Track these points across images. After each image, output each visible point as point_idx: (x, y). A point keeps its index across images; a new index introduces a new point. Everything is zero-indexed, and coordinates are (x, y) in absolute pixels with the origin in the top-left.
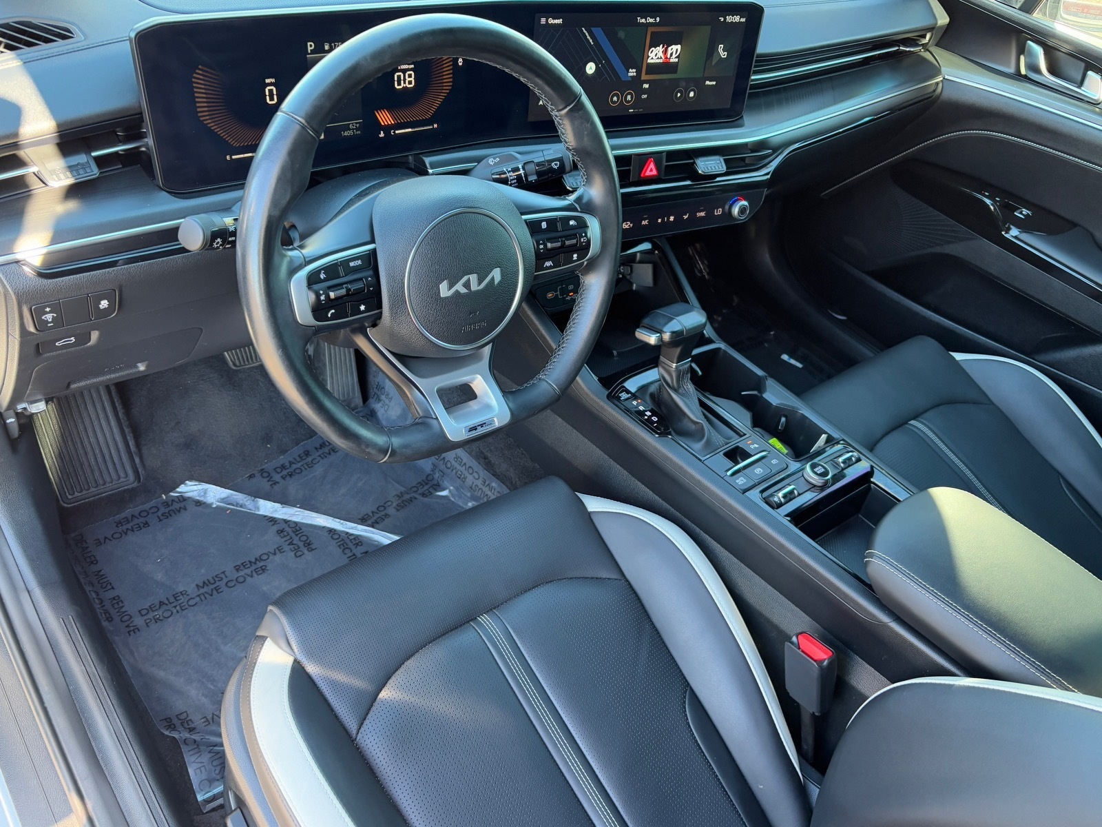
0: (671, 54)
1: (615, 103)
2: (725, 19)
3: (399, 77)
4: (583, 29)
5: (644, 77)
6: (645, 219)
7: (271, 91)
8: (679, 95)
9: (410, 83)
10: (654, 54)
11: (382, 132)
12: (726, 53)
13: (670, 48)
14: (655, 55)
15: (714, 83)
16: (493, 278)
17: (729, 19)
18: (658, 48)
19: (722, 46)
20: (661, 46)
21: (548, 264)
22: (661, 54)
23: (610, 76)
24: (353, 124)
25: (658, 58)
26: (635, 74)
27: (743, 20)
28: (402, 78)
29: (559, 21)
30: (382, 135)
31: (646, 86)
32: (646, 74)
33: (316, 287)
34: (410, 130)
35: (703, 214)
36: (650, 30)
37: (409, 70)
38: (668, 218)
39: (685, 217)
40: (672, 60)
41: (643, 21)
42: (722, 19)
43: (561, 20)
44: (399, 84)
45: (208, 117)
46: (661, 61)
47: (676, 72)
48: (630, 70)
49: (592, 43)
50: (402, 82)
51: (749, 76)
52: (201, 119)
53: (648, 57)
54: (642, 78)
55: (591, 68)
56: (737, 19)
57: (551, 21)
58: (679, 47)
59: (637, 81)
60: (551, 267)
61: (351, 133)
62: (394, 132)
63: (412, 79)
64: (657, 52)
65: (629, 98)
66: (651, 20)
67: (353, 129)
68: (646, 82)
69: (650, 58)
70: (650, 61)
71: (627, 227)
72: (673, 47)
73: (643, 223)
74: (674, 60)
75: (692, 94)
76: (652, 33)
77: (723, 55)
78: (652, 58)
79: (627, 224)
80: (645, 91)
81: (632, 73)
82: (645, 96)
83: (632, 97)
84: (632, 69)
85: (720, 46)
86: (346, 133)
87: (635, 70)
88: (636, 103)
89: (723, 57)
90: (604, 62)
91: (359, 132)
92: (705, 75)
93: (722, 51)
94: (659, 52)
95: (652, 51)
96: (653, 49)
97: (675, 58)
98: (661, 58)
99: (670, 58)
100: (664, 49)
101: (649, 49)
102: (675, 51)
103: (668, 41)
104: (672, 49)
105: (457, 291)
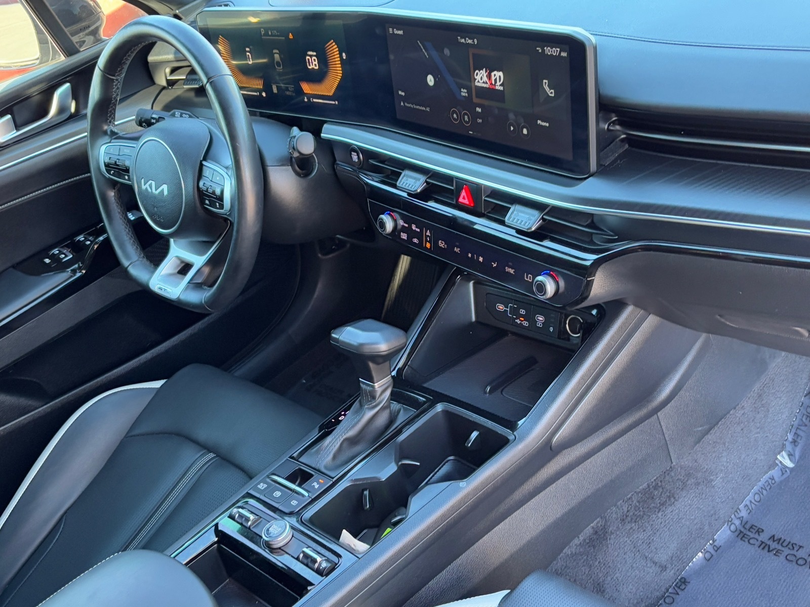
0: (496, 80)
1: (455, 120)
2: (543, 51)
3: (309, 60)
5: (475, 100)
6: (457, 247)
7: (249, 56)
8: (512, 128)
9: (316, 65)
10: (478, 78)
11: (306, 98)
12: (553, 91)
13: (493, 74)
14: (481, 78)
15: (548, 125)
16: (163, 190)
17: (547, 51)
18: (481, 71)
19: (547, 81)
20: (484, 70)
22: (485, 79)
23: (447, 92)
24: (290, 88)
25: (484, 82)
26: (467, 95)
27: (564, 54)
28: (311, 61)
29: (400, 32)
31: (479, 110)
32: (477, 97)
34: (322, 101)
35: (512, 271)
36: (471, 52)
37: (313, 56)
38: (478, 257)
39: (494, 265)
40: (497, 88)
41: (463, 41)
42: (539, 50)
43: (402, 31)
44: (309, 65)
46: (486, 86)
47: (504, 102)
49: (427, 56)
50: (311, 64)
53: (475, 79)
54: (474, 101)
55: (431, 80)
56: (557, 52)
57: (396, 32)
58: (501, 74)
59: (468, 104)
61: (290, 93)
62: (313, 100)
65: (466, 118)
66: (470, 41)
68: (479, 105)
69: (477, 81)
70: (477, 84)
71: (442, 245)
72: (495, 72)
73: (455, 249)
74: (499, 87)
75: (525, 131)
76: (473, 54)
77: (551, 93)
79: (442, 243)
80: (478, 115)
81: (464, 93)
82: (480, 121)
83: (469, 118)
84: (464, 89)
85: (544, 81)
86: (288, 93)
87: (466, 91)
88: (475, 125)
89: (550, 95)
90: (439, 76)
91: (294, 94)
92: (535, 113)
93: (547, 88)
94: (483, 75)
95: (477, 74)
96: (477, 71)
97: (500, 85)
98: (486, 83)
99: (495, 85)
100: (487, 73)
101: (474, 72)
102: (498, 78)
103: (490, 66)
104: (495, 75)
105: (147, 188)
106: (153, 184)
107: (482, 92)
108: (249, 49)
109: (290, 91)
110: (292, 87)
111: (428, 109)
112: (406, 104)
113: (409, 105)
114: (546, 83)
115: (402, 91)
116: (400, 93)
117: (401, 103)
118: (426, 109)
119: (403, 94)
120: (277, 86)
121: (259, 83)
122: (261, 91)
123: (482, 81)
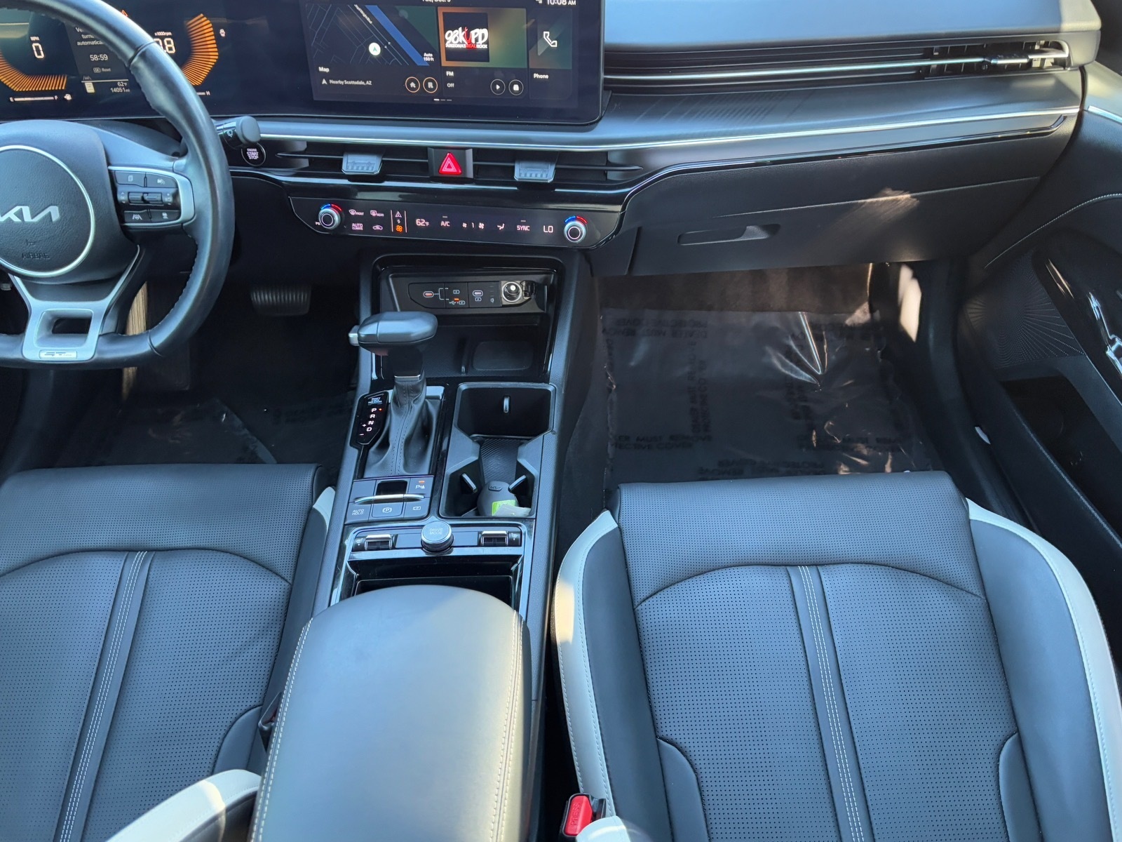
0: (477, 40)
1: (413, 89)
2: (545, 1)
4: (356, 6)
5: (445, 63)
6: (445, 220)
7: (37, 47)
8: (498, 87)
9: (171, 50)
10: (451, 39)
12: (556, 42)
13: (473, 32)
14: (455, 39)
15: (547, 77)
16: (50, 214)
18: (456, 31)
19: (548, 33)
20: (460, 29)
21: (137, 217)
22: (461, 38)
23: (400, 60)
24: (121, 83)
25: (459, 43)
26: (432, 59)
27: (572, 3)
28: (162, 45)
31: (450, 74)
32: (448, 59)
35: (526, 228)
36: (441, 11)
37: (166, 37)
38: (477, 225)
39: (501, 228)
40: (478, 46)
42: (540, 1)
46: (464, 46)
47: (488, 61)
48: (425, 54)
49: (371, 22)
51: (598, 74)
53: (446, 41)
54: (443, 64)
55: (375, 49)
58: (485, 31)
59: (435, 70)
60: (139, 221)
61: (120, 90)
63: (172, 45)
64: (456, 35)
65: (430, 85)
66: (440, 0)
67: (122, 87)
68: (450, 69)
69: (448, 42)
70: (448, 45)
71: (421, 224)
72: (477, 30)
73: (443, 223)
74: (481, 45)
75: (516, 88)
76: (444, 14)
77: (553, 44)
78: (451, 43)
79: (421, 221)
80: (450, 80)
81: (428, 57)
82: (451, 85)
83: (434, 85)
84: (427, 53)
85: (545, 33)
86: (115, 90)
87: (431, 55)
88: (443, 91)
89: (552, 46)
90: (389, 43)
91: (128, 90)
92: (531, 67)
93: (548, 39)
94: (458, 35)
95: (449, 35)
96: (450, 32)
97: (483, 44)
98: (463, 43)
99: (475, 44)
100: (464, 32)
101: (445, 33)
102: (480, 36)
103: (469, 23)
104: (476, 34)
105: (9, 220)
106: (26, 210)
107: (453, 54)
108: (37, 38)
109: (119, 87)
110: (124, 82)
111: (369, 83)
112: (331, 81)
113: (337, 82)
114: (546, 35)
115: (325, 67)
116: (321, 69)
117: (322, 81)
118: (365, 82)
119: (327, 70)
120: (93, 83)
121: (59, 83)
122: (61, 93)
123: (457, 42)
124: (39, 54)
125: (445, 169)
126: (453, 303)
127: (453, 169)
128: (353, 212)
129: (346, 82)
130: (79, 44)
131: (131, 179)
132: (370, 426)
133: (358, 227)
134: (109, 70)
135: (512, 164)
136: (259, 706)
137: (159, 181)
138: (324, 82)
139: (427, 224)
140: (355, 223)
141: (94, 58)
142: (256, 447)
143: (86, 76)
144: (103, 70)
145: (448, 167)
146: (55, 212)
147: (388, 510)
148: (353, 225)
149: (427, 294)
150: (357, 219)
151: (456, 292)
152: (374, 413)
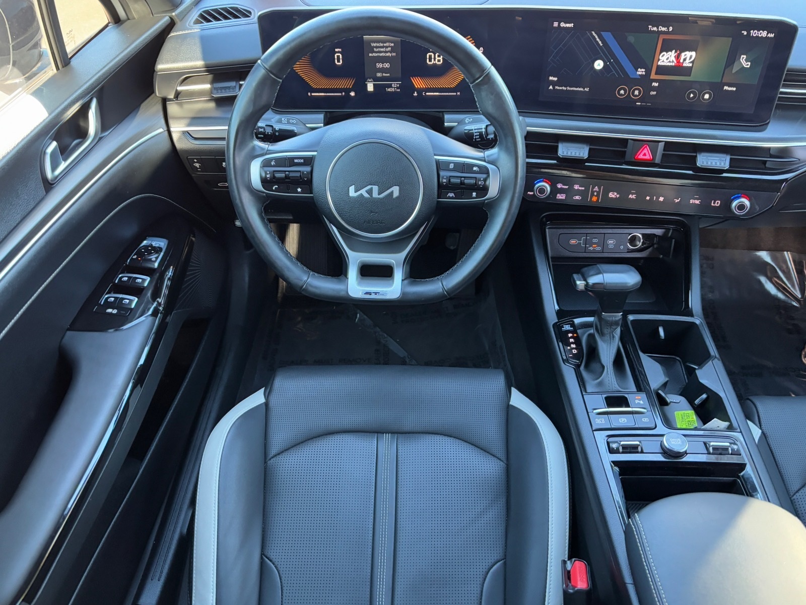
0: (685, 60)
1: (622, 95)
2: (749, 33)
3: (430, 56)
4: (593, 33)
5: (653, 76)
6: (633, 194)
7: (338, 57)
8: (692, 95)
9: (439, 61)
10: (664, 58)
11: (416, 92)
12: (749, 63)
13: (683, 54)
14: (667, 59)
15: (734, 89)
16: (392, 192)
17: (754, 33)
18: (670, 53)
19: (745, 56)
20: (674, 51)
21: (451, 195)
22: (673, 58)
23: (618, 73)
24: (395, 84)
26: (644, 73)
27: (772, 35)
28: (433, 57)
29: (571, 25)
30: (415, 94)
31: (656, 84)
32: (656, 74)
33: (266, 169)
34: (437, 94)
35: (697, 202)
36: (662, 37)
39: (678, 201)
40: (684, 65)
41: (655, 29)
42: (745, 33)
43: (572, 24)
44: (430, 61)
45: (299, 68)
46: (673, 64)
47: (690, 76)
48: (639, 70)
49: (601, 45)
50: (433, 60)
51: (778, 88)
52: (294, 69)
53: (659, 60)
54: (652, 77)
55: (599, 65)
56: (764, 34)
57: (563, 25)
58: (693, 54)
59: (645, 81)
60: (452, 198)
61: (393, 90)
62: (425, 94)
63: (441, 59)
64: (669, 56)
65: (637, 92)
66: (664, 29)
67: (395, 88)
68: (656, 81)
69: (661, 61)
70: (660, 63)
71: (613, 196)
72: (687, 53)
73: (630, 196)
74: (687, 64)
75: (707, 96)
76: (664, 39)
77: (747, 65)
78: (663, 61)
79: (613, 194)
80: (654, 89)
81: (641, 72)
82: (653, 93)
83: (640, 93)
84: (641, 68)
85: (742, 56)
86: (389, 90)
87: (644, 70)
88: (644, 97)
89: (745, 66)
90: (612, 60)
91: (399, 90)
92: (723, 81)
93: (744, 62)
94: (671, 56)
95: (663, 55)
96: (665, 53)
97: (689, 63)
98: (673, 62)
99: (683, 63)
100: (676, 54)
101: (660, 53)
102: (688, 57)
103: (681, 47)
104: (685, 55)
105: (362, 195)
106: (375, 189)
107: (662, 70)
108: (340, 50)
109: (392, 87)
110: (397, 84)
111: (586, 89)
112: (557, 87)
113: (561, 88)
114: (743, 58)
115: (554, 77)
116: (551, 78)
117: (549, 87)
118: (584, 89)
119: (555, 79)
120: (374, 84)
121: (347, 83)
122: (348, 91)
123: (668, 60)
124: (339, 61)
125: (641, 156)
126: (591, 248)
127: (647, 157)
128: (559, 186)
129: (568, 88)
130: (370, 55)
131: (452, 166)
132: (573, 348)
133: (561, 197)
134: (388, 75)
135: (694, 154)
136: (503, 560)
137: (475, 169)
138: (551, 87)
139: (618, 196)
140: (560, 193)
141: (380, 65)
142: (387, 341)
143: (370, 78)
144: (384, 75)
145: (645, 154)
146: (396, 191)
147: (623, 421)
148: (558, 195)
149: (572, 242)
150: (561, 191)
151: (595, 240)
152: (571, 337)
